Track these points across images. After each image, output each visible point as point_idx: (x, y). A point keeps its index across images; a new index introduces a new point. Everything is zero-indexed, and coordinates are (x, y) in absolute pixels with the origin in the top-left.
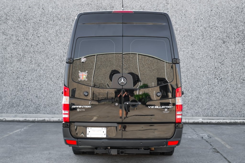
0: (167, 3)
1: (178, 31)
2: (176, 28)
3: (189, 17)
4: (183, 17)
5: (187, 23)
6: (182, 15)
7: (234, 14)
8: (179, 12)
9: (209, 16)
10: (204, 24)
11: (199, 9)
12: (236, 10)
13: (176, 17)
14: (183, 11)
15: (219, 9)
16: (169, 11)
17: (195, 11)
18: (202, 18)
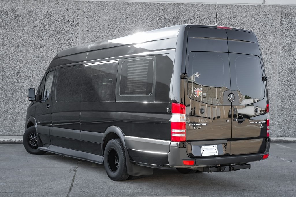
0: (77, 9)
1: (90, 41)
2: (87, 37)
3: (102, 25)
4: (96, 25)
5: (99, 31)
6: (95, 22)
7: (151, 22)
8: (90, 19)
9: (125, 24)
10: (119, 33)
11: (113, 16)
12: (154, 18)
13: (88, 25)
14: (96, 18)
15: (135, 17)
16: (80, 18)
17: (109, 19)
18: (117, 26)
